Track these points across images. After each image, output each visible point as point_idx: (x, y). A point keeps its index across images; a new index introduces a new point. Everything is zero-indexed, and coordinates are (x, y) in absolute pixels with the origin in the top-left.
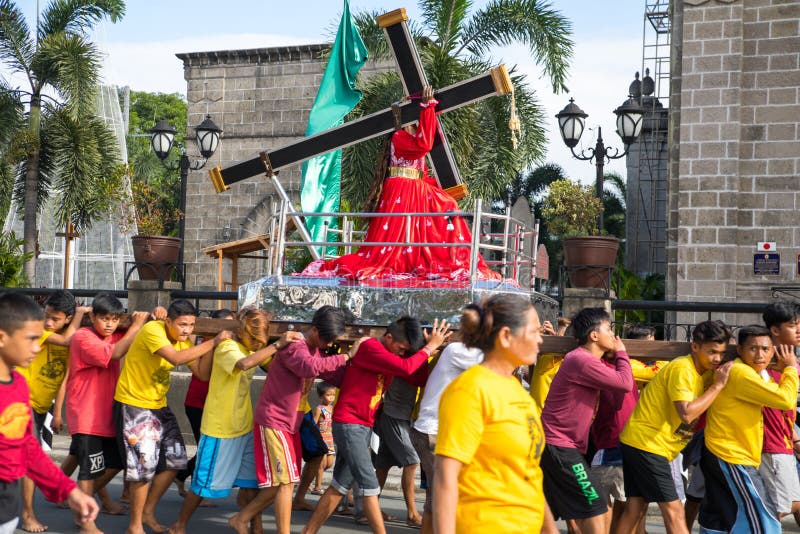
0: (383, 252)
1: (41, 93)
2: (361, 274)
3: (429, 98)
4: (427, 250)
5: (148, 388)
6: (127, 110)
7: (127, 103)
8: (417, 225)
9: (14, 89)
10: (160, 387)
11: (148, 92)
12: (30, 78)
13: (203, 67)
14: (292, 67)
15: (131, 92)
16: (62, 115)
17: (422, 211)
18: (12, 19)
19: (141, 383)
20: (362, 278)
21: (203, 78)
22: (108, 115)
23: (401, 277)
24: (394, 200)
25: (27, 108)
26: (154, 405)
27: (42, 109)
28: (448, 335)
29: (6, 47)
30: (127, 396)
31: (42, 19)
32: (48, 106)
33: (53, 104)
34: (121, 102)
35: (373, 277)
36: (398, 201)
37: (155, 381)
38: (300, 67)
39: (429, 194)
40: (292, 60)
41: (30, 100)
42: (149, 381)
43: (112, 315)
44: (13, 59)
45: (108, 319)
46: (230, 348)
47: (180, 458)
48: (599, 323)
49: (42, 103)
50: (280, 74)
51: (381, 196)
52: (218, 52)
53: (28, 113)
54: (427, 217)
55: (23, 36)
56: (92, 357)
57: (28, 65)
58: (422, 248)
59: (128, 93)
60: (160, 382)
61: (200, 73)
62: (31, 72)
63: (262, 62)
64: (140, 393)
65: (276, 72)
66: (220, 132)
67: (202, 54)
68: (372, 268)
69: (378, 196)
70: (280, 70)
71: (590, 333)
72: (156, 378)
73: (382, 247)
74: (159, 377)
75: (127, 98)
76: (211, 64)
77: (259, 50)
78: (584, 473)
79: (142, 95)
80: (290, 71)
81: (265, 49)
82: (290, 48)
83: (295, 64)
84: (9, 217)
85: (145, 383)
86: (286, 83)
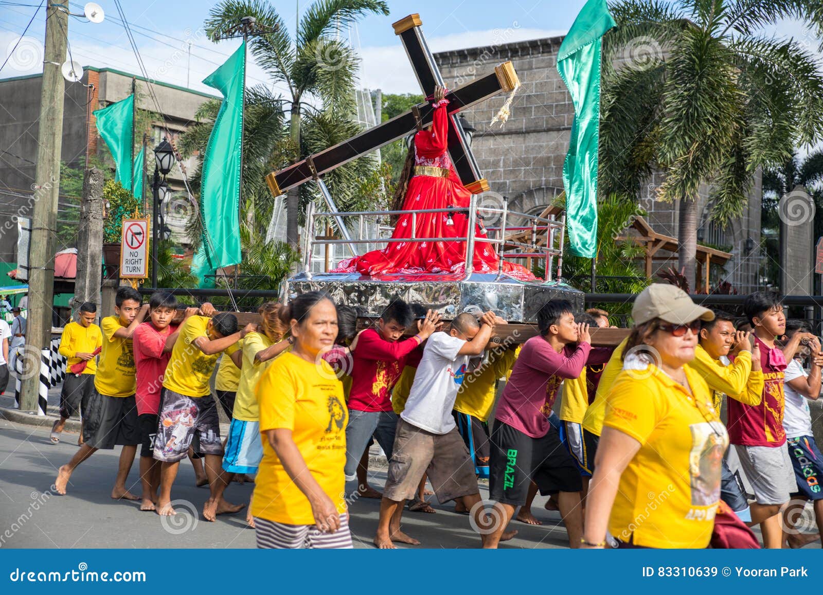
0: (399, 247)
1: (300, 101)
2: (372, 269)
3: (440, 99)
4: (441, 245)
5: (189, 376)
6: (379, 113)
7: (379, 106)
8: (434, 221)
9: (276, 98)
10: (200, 375)
11: (398, 94)
12: (291, 87)
13: (453, 66)
14: (543, 61)
15: (382, 95)
16: (321, 122)
17: (439, 207)
18: (275, 31)
19: (183, 371)
20: (373, 273)
21: (453, 77)
22: (362, 119)
23: (411, 272)
24: (414, 197)
25: (288, 116)
26: (196, 394)
27: (302, 116)
28: (438, 325)
29: (270, 57)
30: (172, 383)
31: (301, 29)
32: (307, 113)
33: (312, 110)
34: (374, 105)
35: (384, 272)
36: (418, 199)
37: (194, 369)
38: (551, 59)
39: (448, 190)
40: (543, 52)
41: (290, 108)
42: (190, 370)
43: (163, 307)
44: (276, 70)
45: (160, 311)
46: (254, 340)
47: (212, 443)
48: (560, 317)
49: (302, 111)
50: (531, 68)
51: (405, 194)
52: (468, 50)
53: (289, 122)
54: (443, 213)
55: (285, 46)
56: (148, 349)
57: (288, 74)
58: (435, 243)
59: (380, 96)
60: (199, 371)
61: (450, 72)
62: (292, 81)
63: (512, 56)
64: (182, 381)
65: (527, 67)
66: (473, 130)
67: (452, 53)
68: (384, 264)
69: (403, 194)
70: (530, 63)
71: (550, 325)
72: (195, 367)
73: (398, 244)
74: (198, 367)
75: (379, 101)
76: (461, 62)
77: (510, 45)
78: (515, 460)
79: (392, 98)
80: (543, 65)
81: (515, 44)
82: (541, 40)
83: (546, 57)
84: (272, 222)
85: (187, 371)
86: (537, 77)
